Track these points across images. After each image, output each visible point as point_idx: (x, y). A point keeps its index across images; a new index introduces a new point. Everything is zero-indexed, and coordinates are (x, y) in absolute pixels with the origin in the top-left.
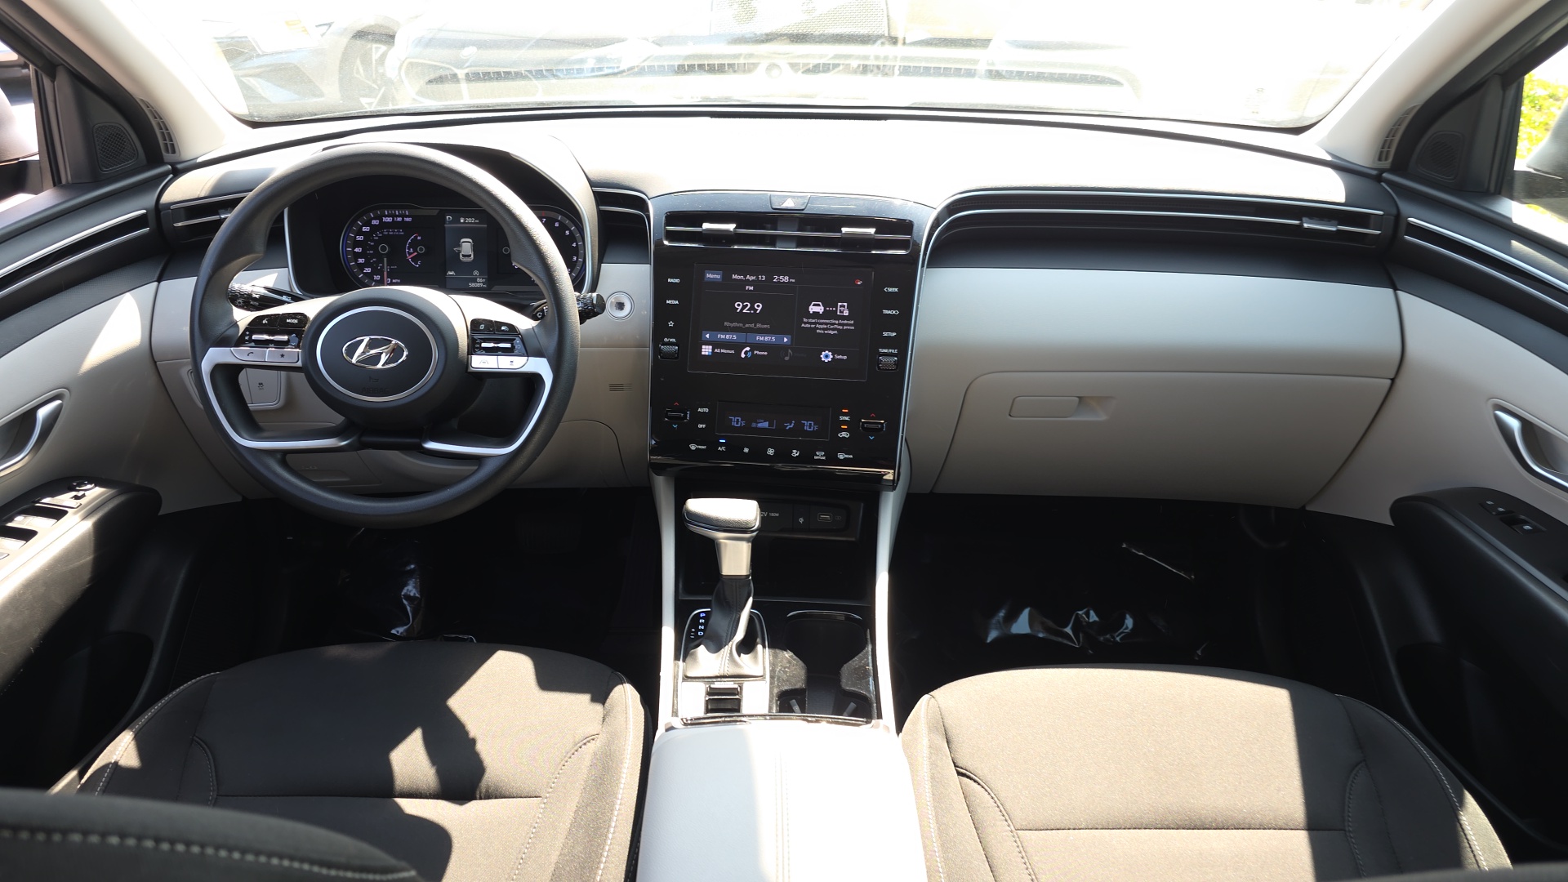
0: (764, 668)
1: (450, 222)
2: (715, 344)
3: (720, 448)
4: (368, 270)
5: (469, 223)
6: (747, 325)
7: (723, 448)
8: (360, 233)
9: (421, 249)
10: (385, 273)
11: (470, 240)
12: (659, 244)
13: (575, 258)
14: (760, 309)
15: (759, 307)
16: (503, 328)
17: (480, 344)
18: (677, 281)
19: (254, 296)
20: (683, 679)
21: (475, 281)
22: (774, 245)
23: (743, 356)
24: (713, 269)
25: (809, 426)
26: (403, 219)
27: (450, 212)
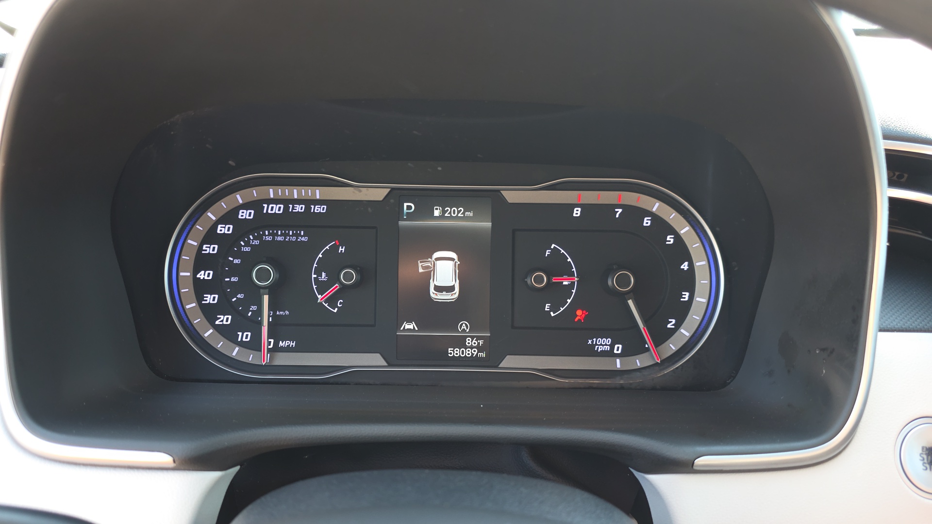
1: (410, 217)
4: (225, 320)
5: (451, 218)
8: (211, 237)
9: (348, 277)
11: (453, 255)
13: (686, 296)
21: (460, 343)
27: (409, 195)
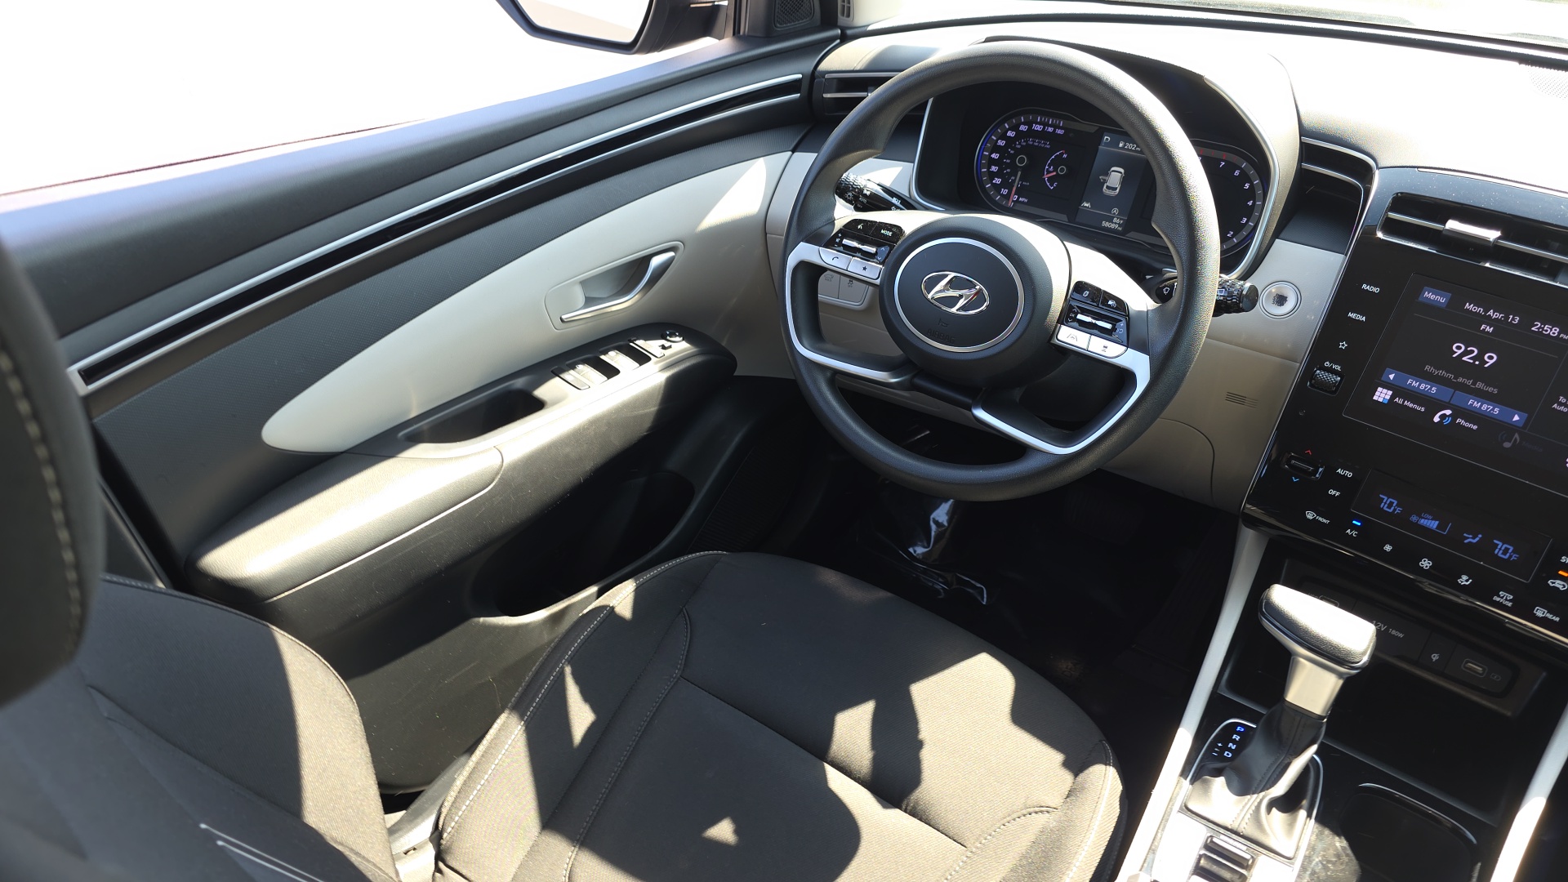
0: (1297, 849)
1: (1107, 144)
2: (1398, 391)
3: (1349, 531)
4: (997, 181)
5: (1128, 149)
6: (1460, 380)
7: (1354, 533)
8: (1003, 136)
9: (1062, 170)
10: (1014, 189)
11: (1122, 171)
12: (1369, 232)
13: (1245, 220)
14: (1491, 362)
15: (1491, 359)
16: (1110, 303)
17: (1076, 314)
18: (1376, 290)
19: (865, 192)
20: (1181, 808)
21: (1111, 221)
22: (1554, 277)
23: (1436, 419)
24: (1437, 287)
25: (1503, 549)
26: (1054, 130)
27: (1110, 133)
